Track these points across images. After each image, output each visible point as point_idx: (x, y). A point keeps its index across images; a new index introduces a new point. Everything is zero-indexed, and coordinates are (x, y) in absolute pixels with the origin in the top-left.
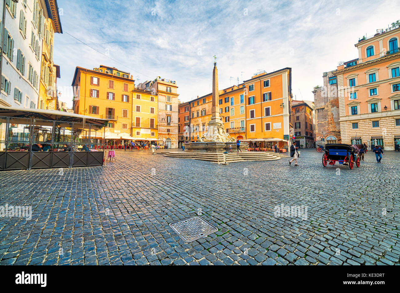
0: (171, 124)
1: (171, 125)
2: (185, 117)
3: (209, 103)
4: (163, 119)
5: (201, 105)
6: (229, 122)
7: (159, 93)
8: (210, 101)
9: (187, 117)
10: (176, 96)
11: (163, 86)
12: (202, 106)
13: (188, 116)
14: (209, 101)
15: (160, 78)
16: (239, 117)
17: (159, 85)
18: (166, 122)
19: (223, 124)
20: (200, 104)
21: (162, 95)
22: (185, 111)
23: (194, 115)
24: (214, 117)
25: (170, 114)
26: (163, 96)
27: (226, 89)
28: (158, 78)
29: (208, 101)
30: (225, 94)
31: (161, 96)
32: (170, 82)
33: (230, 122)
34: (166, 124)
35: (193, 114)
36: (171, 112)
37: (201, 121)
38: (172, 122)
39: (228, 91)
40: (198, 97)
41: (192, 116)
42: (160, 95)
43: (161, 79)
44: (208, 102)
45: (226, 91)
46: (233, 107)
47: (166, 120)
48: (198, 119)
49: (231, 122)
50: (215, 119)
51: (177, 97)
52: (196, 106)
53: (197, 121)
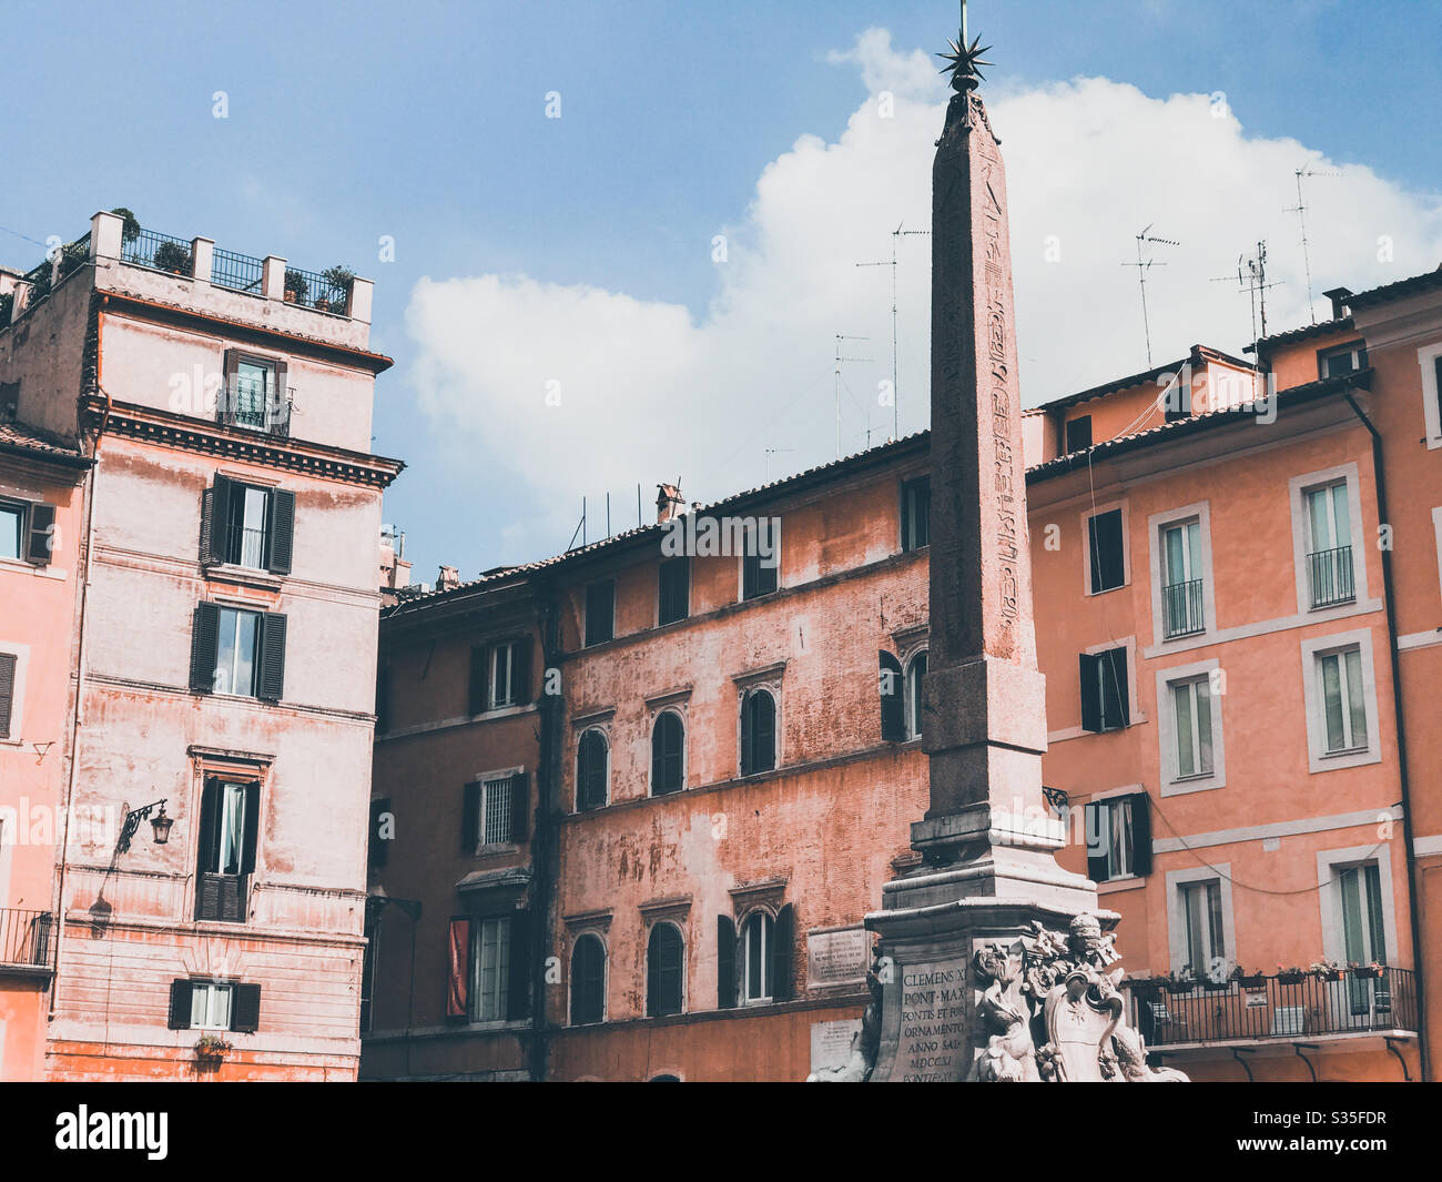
0: (259, 903)
1: (257, 923)
2: (472, 791)
3: (841, 600)
4: (145, 829)
5: (722, 615)
6: (1154, 882)
7: (111, 444)
8: (851, 563)
9: (504, 792)
10: (350, 489)
11: (173, 347)
12: (731, 629)
13: (519, 783)
14: (837, 568)
15: (131, 229)
16: (1306, 808)
17: (116, 334)
18: (191, 866)
19: (1106, 924)
20: (700, 603)
21: (147, 471)
22: (478, 703)
23: (616, 761)
24: (966, 826)
25: (253, 744)
26: (169, 476)
27: (1085, 396)
28: (111, 230)
29: (826, 557)
30: (1080, 463)
31: (128, 483)
32: (276, 284)
33: (1170, 877)
34: (178, 900)
35: (595, 752)
36: (263, 714)
37: (710, 858)
38: (277, 865)
39: (1108, 430)
40: (663, 502)
41: (572, 781)
42: (117, 463)
43: (147, 248)
44: (827, 584)
45: (1080, 434)
46: (1201, 653)
47: (186, 832)
48: (669, 824)
49: (1186, 889)
50: (982, 845)
51: (359, 499)
52: (645, 636)
53: (656, 858)
